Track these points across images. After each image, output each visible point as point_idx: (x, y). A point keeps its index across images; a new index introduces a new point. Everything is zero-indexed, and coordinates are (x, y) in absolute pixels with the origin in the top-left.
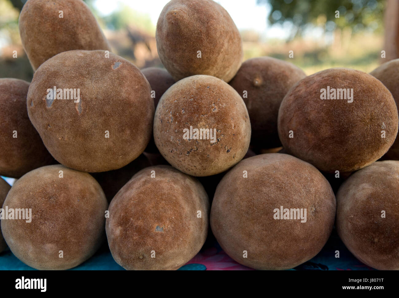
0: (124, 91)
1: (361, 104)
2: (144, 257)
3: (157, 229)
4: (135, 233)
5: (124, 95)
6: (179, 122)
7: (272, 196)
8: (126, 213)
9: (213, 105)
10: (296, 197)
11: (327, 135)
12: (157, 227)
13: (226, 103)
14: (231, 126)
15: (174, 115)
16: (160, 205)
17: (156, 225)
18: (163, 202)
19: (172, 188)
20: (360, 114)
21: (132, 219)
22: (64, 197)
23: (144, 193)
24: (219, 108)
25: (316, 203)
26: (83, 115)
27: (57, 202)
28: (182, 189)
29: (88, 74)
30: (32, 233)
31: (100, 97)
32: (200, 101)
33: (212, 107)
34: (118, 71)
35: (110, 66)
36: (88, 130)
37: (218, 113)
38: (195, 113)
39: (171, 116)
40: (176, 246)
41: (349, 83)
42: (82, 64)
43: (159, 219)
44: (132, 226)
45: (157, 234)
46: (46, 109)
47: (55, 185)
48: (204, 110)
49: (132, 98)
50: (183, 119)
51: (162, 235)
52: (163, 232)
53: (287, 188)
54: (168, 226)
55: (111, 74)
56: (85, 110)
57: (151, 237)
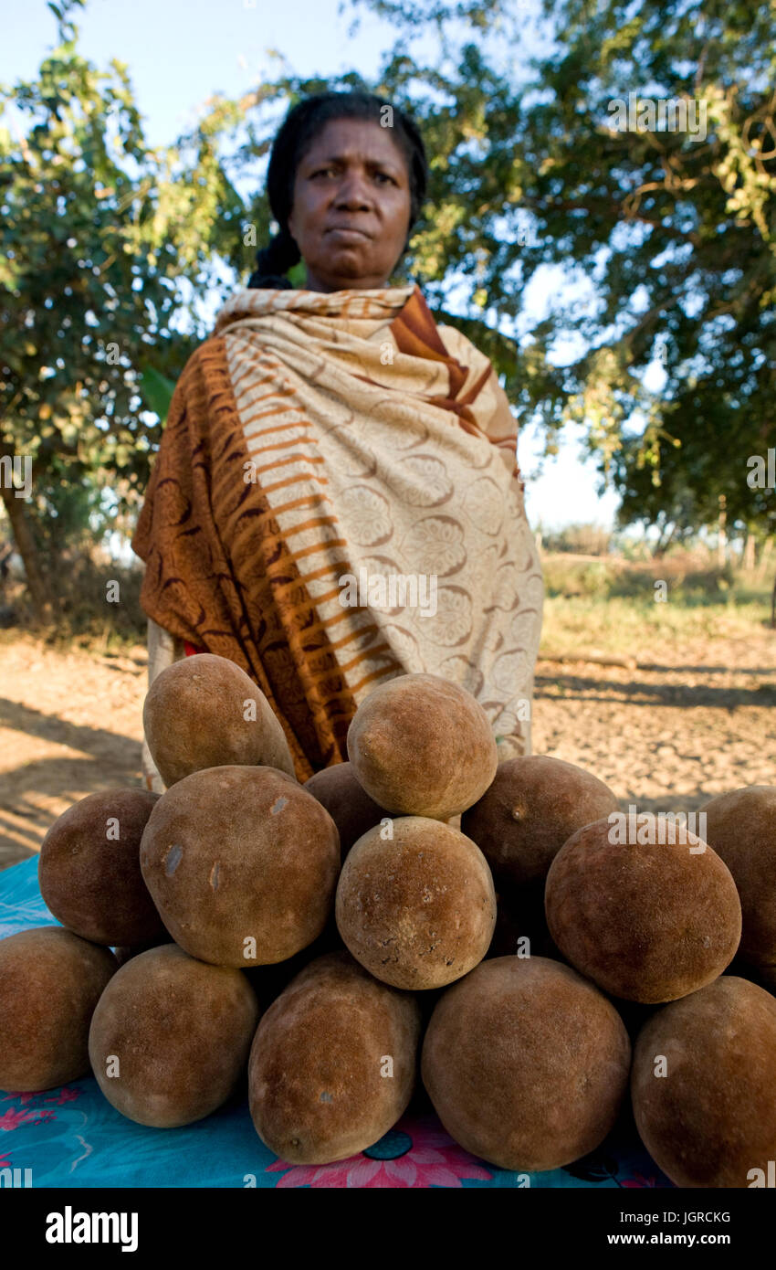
0: (287, 852)
1: (669, 904)
2: (299, 1142)
3: (323, 1097)
4: (287, 1102)
5: (286, 859)
6: (370, 914)
7: (514, 1055)
8: (278, 1060)
9: (426, 890)
10: (553, 1061)
11: (613, 949)
12: (323, 1094)
13: (449, 885)
14: (455, 924)
15: (363, 900)
16: (333, 1053)
17: (321, 1090)
18: (338, 1046)
19: (355, 1018)
20: (668, 921)
21: (284, 1075)
22: (185, 1016)
23: (308, 1026)
24: (435, 895)
25: (590, 1070)
26: (220, 893)
27: (172, 1027)
28: (373, 1017)
29: (233, 822)
30: (132, 1076)
31: (248, 864)
32: (404, 882)
33: (424, 894)
34: (280, 817)
35: (268, 808)
36: (227, 916)
37: (433, 904)
38: (395, 903)
39: (358, 899)
40: (353, 1127)
41: (653, 862)
42: (225, 804)
43: (328, 1079)
44: (284, 1087)
45: (321, 1107)
46: (165, 877)
47: (173, 995)
48: (411, 898)
49: (300, 863)
50: (376, 912)
51: (330, 1109)
52: (332, 1103)
53: (538, 1043)
54: (341, 1091)
55: (269, 823)
56: (223, 885)
57: (312, 1112)
